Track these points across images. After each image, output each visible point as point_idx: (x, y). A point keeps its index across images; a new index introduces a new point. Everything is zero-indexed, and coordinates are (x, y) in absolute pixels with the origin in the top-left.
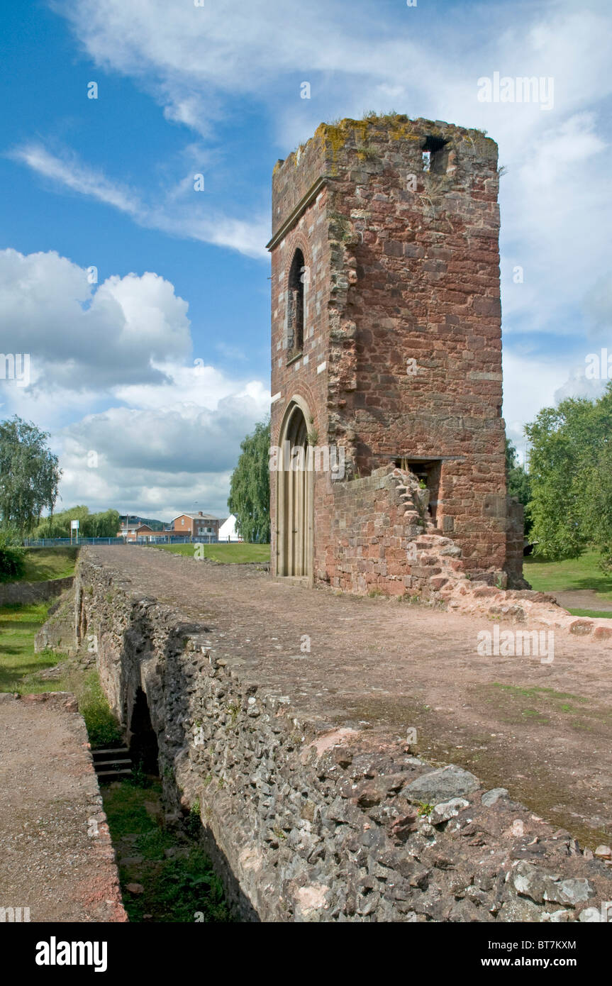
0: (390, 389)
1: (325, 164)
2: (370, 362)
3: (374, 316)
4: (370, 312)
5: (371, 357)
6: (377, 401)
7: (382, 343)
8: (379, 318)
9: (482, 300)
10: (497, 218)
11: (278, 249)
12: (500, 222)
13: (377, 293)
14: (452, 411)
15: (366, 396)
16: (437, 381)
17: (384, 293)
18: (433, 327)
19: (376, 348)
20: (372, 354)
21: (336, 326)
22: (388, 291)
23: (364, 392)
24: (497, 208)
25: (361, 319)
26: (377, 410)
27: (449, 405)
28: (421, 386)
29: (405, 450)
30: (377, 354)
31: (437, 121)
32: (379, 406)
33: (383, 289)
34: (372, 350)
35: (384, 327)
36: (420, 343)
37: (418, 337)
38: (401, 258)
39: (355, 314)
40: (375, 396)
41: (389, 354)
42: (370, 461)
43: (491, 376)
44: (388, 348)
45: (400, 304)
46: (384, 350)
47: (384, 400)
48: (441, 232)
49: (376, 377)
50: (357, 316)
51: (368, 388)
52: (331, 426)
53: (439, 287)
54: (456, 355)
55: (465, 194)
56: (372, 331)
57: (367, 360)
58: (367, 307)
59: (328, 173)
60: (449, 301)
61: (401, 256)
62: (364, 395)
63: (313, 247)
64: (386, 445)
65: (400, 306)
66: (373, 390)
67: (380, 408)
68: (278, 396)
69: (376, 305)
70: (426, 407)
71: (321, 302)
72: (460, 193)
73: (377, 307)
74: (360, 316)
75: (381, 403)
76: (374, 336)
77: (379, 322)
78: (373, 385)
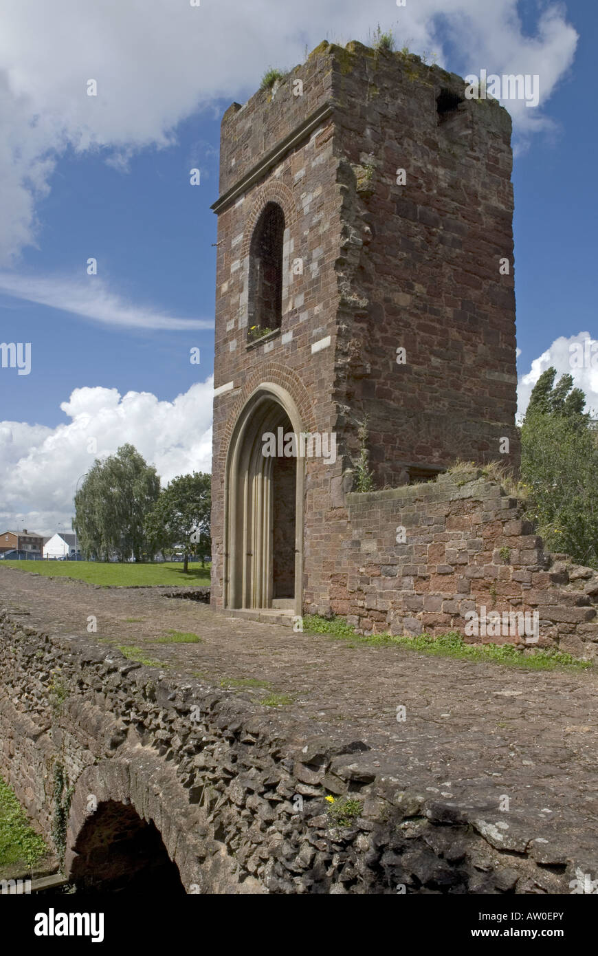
0: (403, 380)
1: (330, 89)
2: (380, 344)
3: (386, 287)
4: (382, 281)
5: (382, 338)
6: (388, 394)
7: (394, 323)
8: (391, 291)
9: (497, 289)
10: (511, 199)
11: (232, 209)
12: (513, 203)
13: (390, 261)
14: (469, 414)
15: (376, 386)
16: (453, 376)
17: (397, 262)
18: (449, 312)
19: (388, 327)
20: (383, 335)
21: (346, 291)
22: (401, 260)
23: (374, 380)
24: (511, 186)
25: (371, 289)
26: (389, 404)
27: (465, 407)
28: (436, 380)
29: (419, 456)
30: (389, 335)
31: (452, 73)
32: (391, 400)
33: (395, 257)
34: (383, 330)
35: (397, 304)
36: (435, 328)
37: (432, 321)
38: (416, 223)
39: (364, 281)
40: (386, 387)
41: (402, 337)
42: (382, 468)
43: (506, 377)
44: (400, 330)
45: (414, 278)
46: (396, 331)
47: (397, 393)
48: (456, 202)
49: (388, 363)
50: (367, 285)
51: (378, 377)
52: (340, 419)
53: (454, 265)
54: (471, 348)
55: (479, 163)
56: (383, 307)
57: (377, 341)
58: (378, 274)
59: (335, 101)
60: (465, 284)
61: (414, 221)
62: (373, 385)
63: (302, 196)
64: (399, 449)
65: (414, 281)
66: (385, 379)
67: (392, 402)
68: (229, 386)
69: (389, 275)
70: (441, 406)
71: (321, 262)
72: (475, 162)
73: (389, 278)
74: (371, 286)
75: (393, 396)
76: (385, 313)
77: (390, 296)
78: (384, 374)
